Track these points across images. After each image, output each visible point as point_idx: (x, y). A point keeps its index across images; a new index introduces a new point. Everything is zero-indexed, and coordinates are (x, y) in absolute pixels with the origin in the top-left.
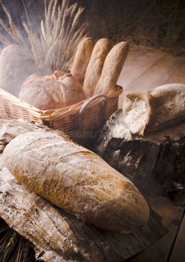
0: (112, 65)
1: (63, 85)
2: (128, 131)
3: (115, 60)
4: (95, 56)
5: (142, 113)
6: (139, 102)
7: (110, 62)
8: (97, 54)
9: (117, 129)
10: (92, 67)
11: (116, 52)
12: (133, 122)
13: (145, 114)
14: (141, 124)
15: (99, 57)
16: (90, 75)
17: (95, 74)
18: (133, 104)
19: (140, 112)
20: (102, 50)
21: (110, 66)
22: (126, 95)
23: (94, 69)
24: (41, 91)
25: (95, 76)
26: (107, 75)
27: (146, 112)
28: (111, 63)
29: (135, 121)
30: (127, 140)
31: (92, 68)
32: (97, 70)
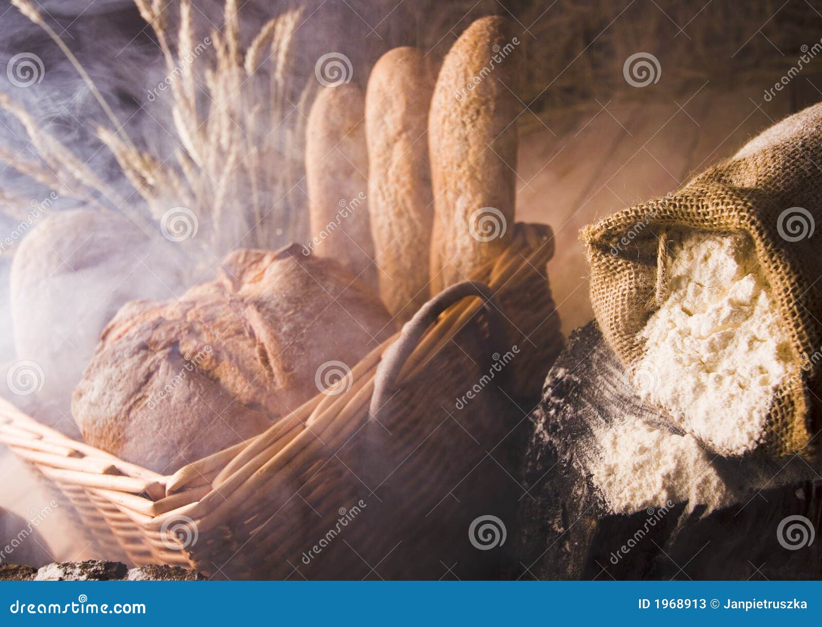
0: (466, 139)
2: (688, 444)
3: (471, 111)
4: (382, 134)
5: (733, 315)
7: (452, 131)
8: (384, 123)
9: (608, 457)
10: (384, 188)
11: (462, 74)
12: (699, 388)
13: (757, 310)
15: (400, 134)
16: (390, 224)
17: (408, 211)
19: (718, 311)
20: (397, 96)
21: (457, 147)
22: (593, 243)
23: (396, 192)
25: (410, 221)
26: (458, 193)
27: (755, 298)
28: (456, 134)
29: (708, 380)
31: (386, 194)
32: (409, 192)
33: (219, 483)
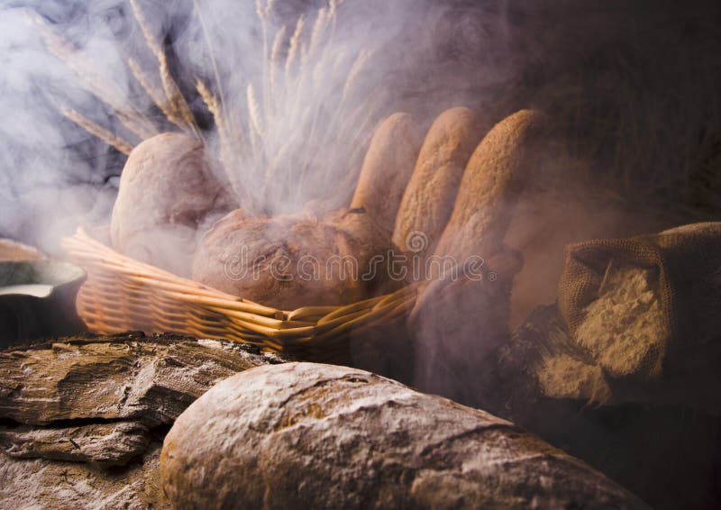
0: (495, 178)
1: (346, 235)
2: (597, 370)
3: (504, 163)
4: (433, 157)
5: (638, 307)
6: (619, 274)
7: (487, 171)
8: (437, 151)
9: (550, 370)
10: (420, 193)
11: (505, 139)
12: (611, 341)
13: (651, 309)
14: (646, 342)
15: (446, 161)
16: (414, 219)
17: (431, 213)
18: (601, 281)
19: (631, 305)
20: (454, 137)
21: (486, 182)
22: (573, 253)
23: (428, 198)
24: (275, 252)
25: (431, 220)
26: (476, 210)
27: (651, 303)
28: (489, 173)
29: (617, 337)
30: (596, 403)
31: (420, 198)
32: (437, 201)
33: (322, 322)
